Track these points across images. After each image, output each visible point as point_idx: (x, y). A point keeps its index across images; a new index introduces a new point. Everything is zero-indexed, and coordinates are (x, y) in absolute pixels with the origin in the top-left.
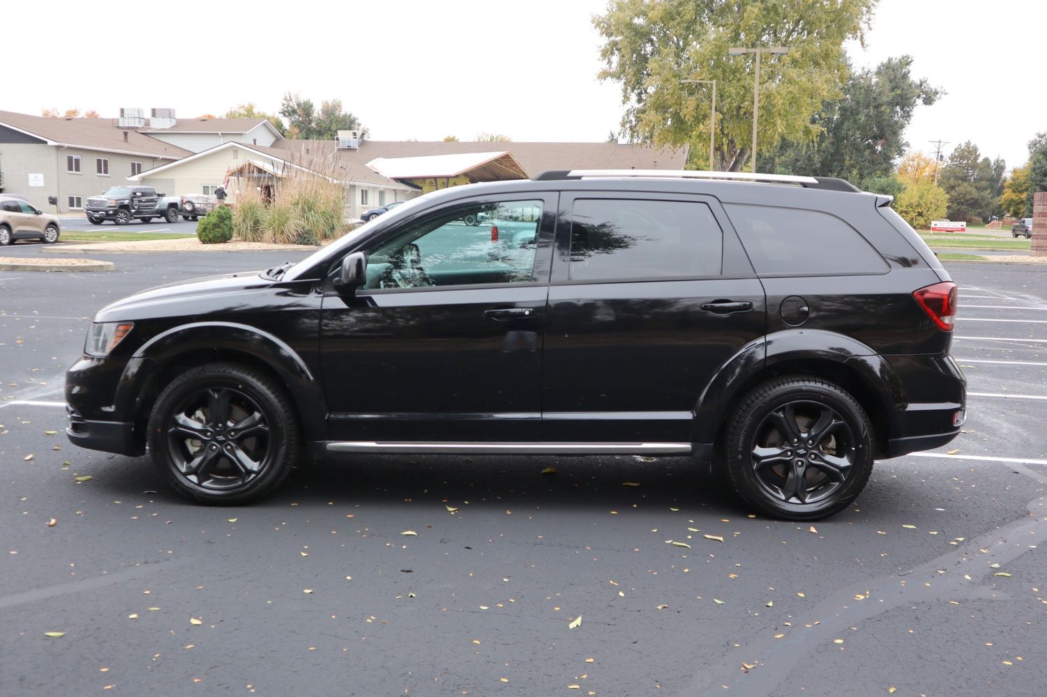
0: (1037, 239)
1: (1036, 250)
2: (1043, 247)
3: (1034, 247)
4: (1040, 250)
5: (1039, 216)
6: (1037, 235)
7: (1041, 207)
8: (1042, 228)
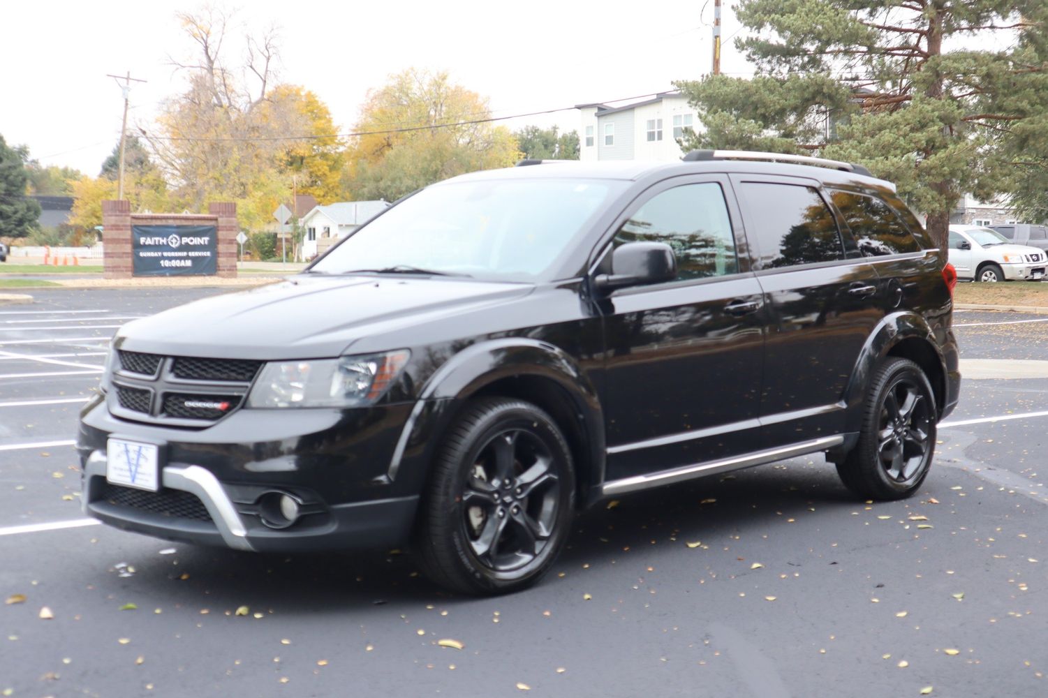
0: (112, 257)
1: (113, 271)
2: (119, 267)
3: (109, 267)
4: (116, 271)
5: (112, 229)
6: (112, 253)
7: (113, 218)
8: (117, 243)
